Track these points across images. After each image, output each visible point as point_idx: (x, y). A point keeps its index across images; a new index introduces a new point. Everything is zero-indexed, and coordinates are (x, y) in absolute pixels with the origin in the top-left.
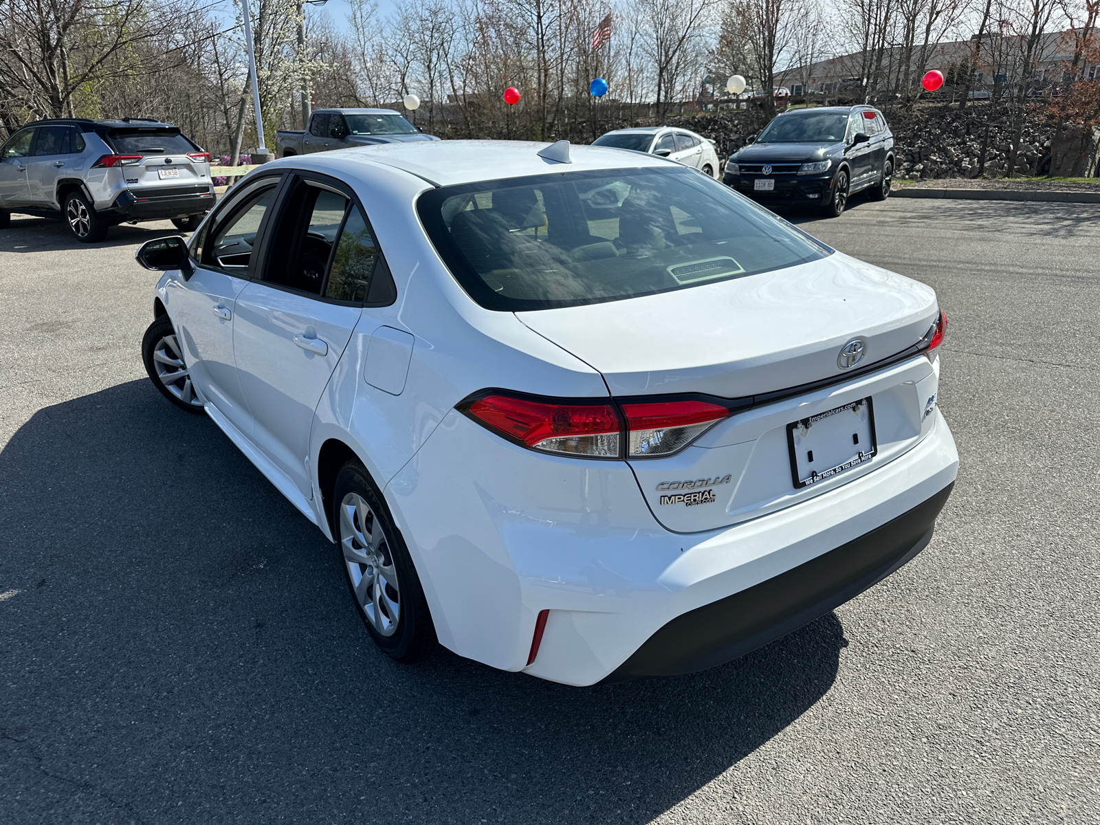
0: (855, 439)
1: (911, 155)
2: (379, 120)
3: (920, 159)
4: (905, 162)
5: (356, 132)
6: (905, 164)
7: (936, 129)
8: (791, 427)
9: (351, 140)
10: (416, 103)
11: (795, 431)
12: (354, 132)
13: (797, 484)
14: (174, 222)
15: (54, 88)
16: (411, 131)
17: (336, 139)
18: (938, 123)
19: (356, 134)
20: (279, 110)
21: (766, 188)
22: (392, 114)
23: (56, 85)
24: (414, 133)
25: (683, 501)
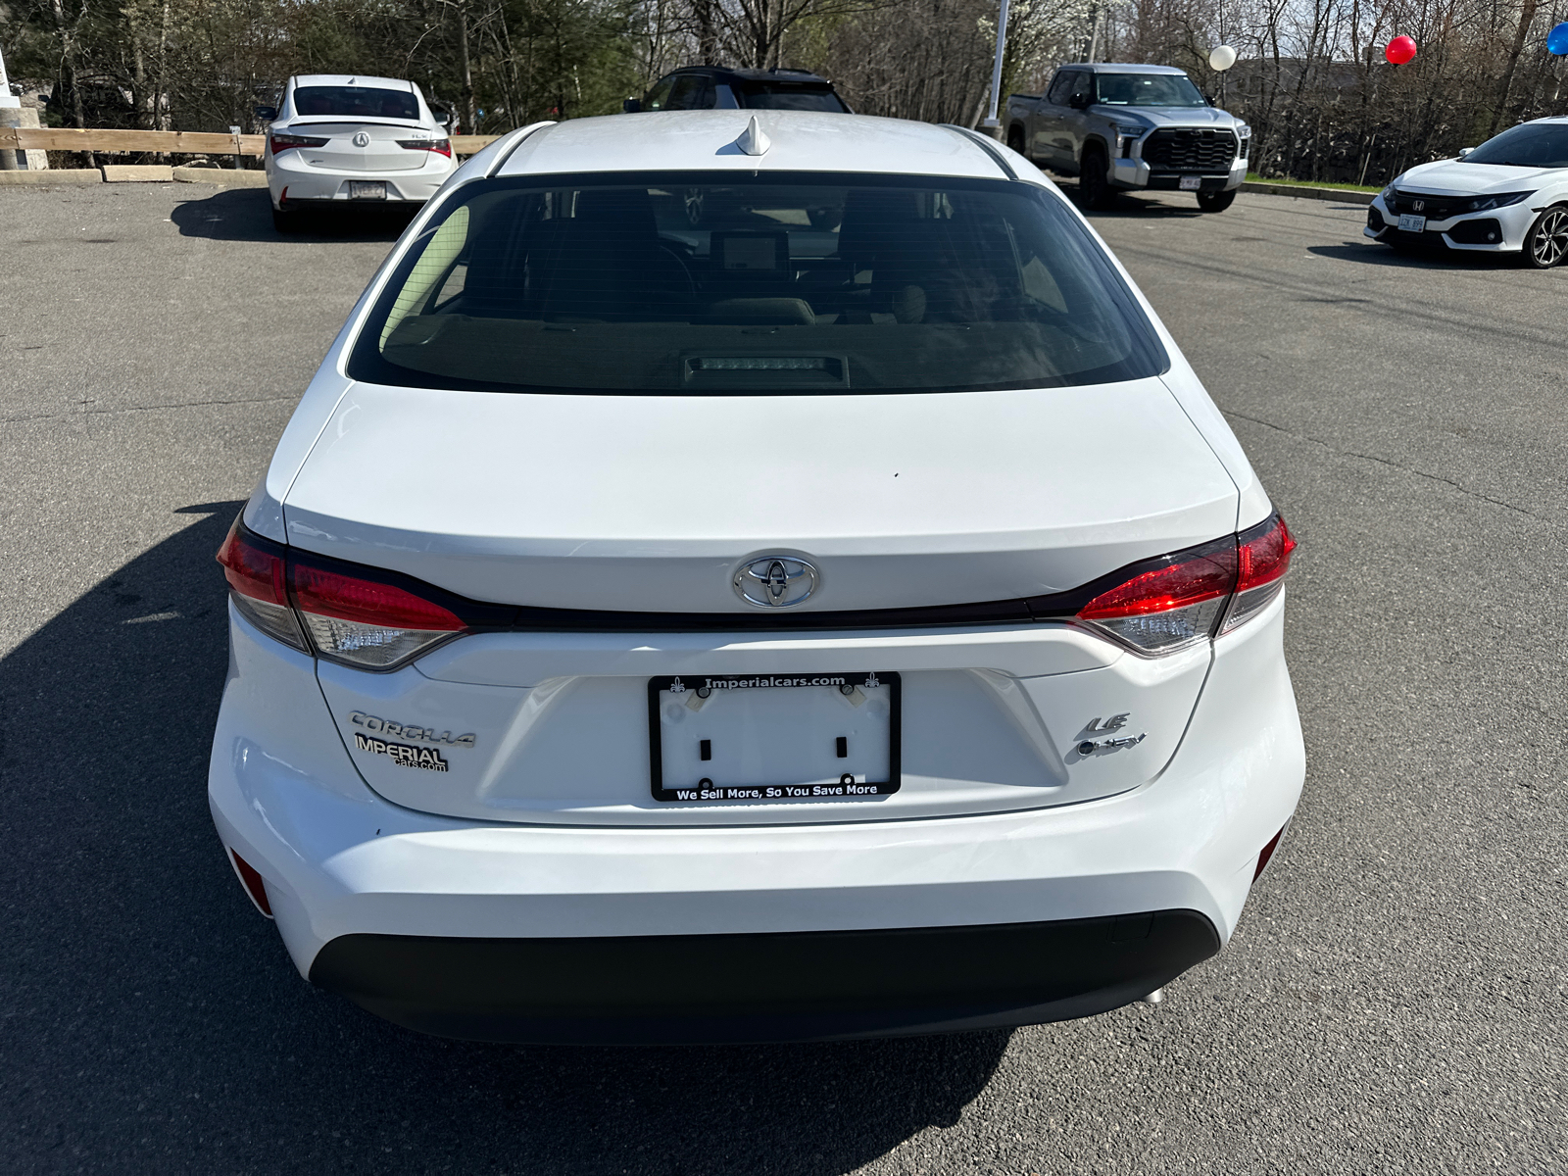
0: (841, 747)
2: (1147, 83)
5: (1106, 99)
8: (658, 685)
9: (1094, 111)
10: (1229, 59)
11: (664, 695)
12: (1103, 100)
13: (663, 794)
14: (810, 215)
15: (764, 26)
16: (1195, 102)
17: (1075, 110)
19: (1105, 103)
20: (1034, 64)
22: (1175, 74)
23: (766, 22)
24: (1199, 105)
25: (385, 752)
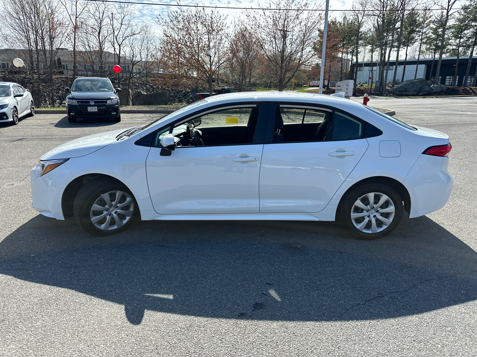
1: (59, 97)
3: (63, 99)
4: (57, 100)
6: (58, 101)
7: (66, 86)
18: (66, 84)
21: (94, 110)
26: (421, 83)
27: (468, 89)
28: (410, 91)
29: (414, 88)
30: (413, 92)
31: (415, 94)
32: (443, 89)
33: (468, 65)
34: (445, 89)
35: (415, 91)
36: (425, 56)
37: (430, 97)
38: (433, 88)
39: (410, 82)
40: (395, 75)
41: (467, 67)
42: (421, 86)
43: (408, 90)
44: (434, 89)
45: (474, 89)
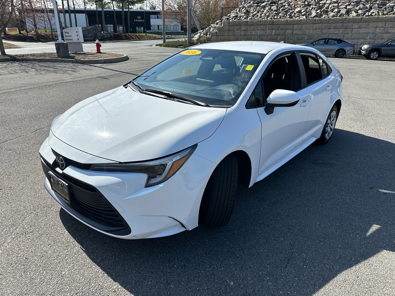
26: (94, 30)
27: (127, 35)
28: (88, 37)
29: (91, 35)
30: (91, 38)
31: (92, 39)
32: (111, 35)
33: (123, 16)
34: (112, 35)
35: (92, 36)
36: (79, 6)
37: (108, 42)
38: (103, 34)
39: (85, 29)
40: (71, 23)
41: (123, 18)
42: (95, 33)
43: (86, 36)
44: (105, 35)
45: (131, 35)
